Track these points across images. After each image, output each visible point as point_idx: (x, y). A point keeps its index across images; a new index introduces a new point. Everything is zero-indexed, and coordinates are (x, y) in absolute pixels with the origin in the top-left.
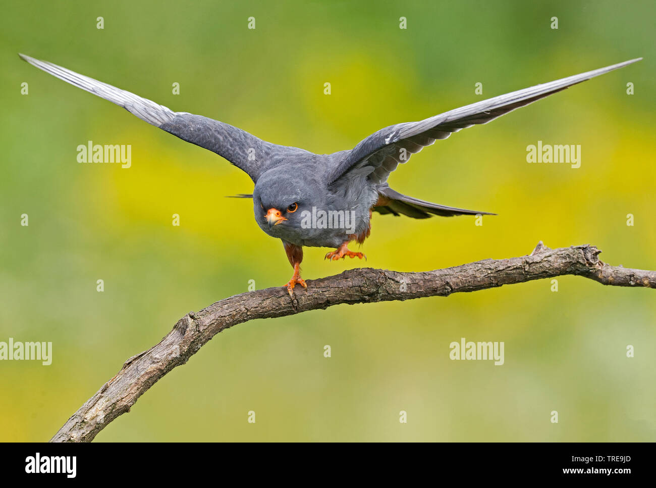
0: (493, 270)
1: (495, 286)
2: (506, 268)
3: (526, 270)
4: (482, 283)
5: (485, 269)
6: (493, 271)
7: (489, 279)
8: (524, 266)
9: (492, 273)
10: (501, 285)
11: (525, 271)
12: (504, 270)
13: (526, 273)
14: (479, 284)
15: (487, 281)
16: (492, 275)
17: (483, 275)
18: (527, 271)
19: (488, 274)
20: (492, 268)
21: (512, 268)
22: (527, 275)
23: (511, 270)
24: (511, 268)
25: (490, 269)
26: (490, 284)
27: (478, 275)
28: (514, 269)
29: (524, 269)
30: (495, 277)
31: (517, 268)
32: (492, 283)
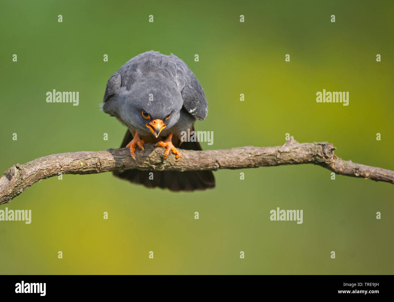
0: (252, 154)
1: (253, 167)
2: (263, 154)
3: (278, 157)
4: (243, 164)
5: (247, 153)
6: (253, 156)
7: (249, 161)
8: (276, 154)
9: (251, 157)
10: (258, 167)
11: (277, 158)
12: (261, 155)
13: (278, 159)
14: (241, 164)
15: (247, 162)
16: (251, 158)
17: (244, 158)
18: (278, 158)
19: (249, 157)
20: (252, 153)
21: (267, 154)
22: (278, 161)
23: (266, 156)
24: (266, 155)
25: (250, 153)
26: (249, 165)
27: (241, 157)
28: (269, 155)
29: (276, 156)
30: (254, 160)
31: (271, 155)
32: (251, 165)
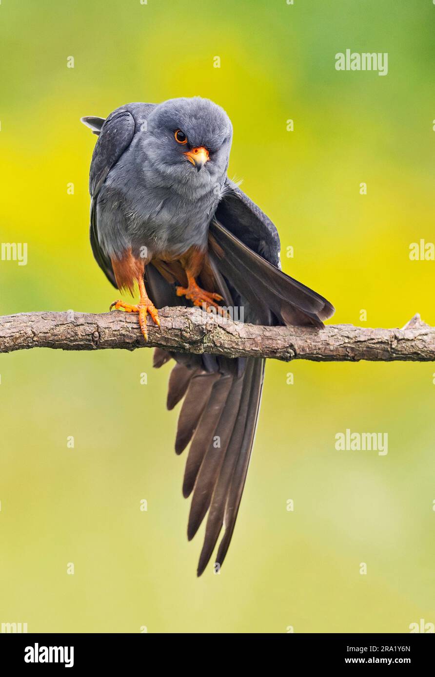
0: (352, 339)
1: (350, 360)
2: (369, 340)
3: (393, 346)
4: (335, 353)
5: (342, 336)
6: (352, 341)
7: (344, 349)
8: (391, 341)
9: (349, 343)
10: (358, 360)
11: (392, 348)
12: (365, 341)
13: (393, 351)
14: (331, 353)
15: (342, 351)
16: (349, 345)
17: (338, 344)
18: (393, 349)
19: (345, 343)
20: (351, 336)
21: (376, 341)
22: (393, 353)
23: (374, 344)
24: (374, 341)
25: (348, 337)
26: (345, 356)
27: (331, 341)
28: (378, 343)
29: (391, 345)
30: (352, 349)
31: (382, 342)
32: (348, 356)
